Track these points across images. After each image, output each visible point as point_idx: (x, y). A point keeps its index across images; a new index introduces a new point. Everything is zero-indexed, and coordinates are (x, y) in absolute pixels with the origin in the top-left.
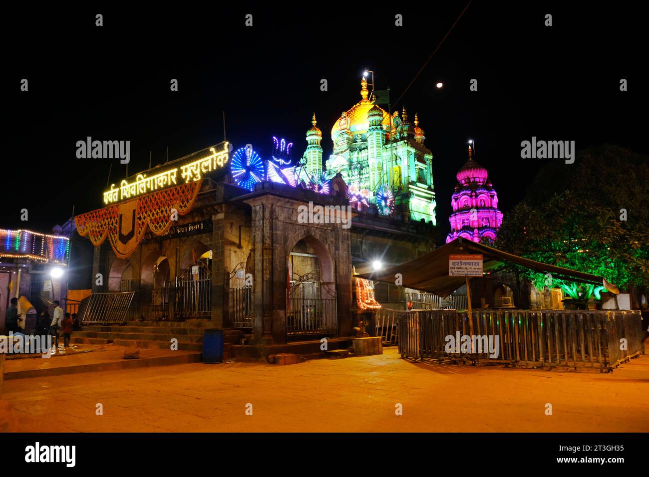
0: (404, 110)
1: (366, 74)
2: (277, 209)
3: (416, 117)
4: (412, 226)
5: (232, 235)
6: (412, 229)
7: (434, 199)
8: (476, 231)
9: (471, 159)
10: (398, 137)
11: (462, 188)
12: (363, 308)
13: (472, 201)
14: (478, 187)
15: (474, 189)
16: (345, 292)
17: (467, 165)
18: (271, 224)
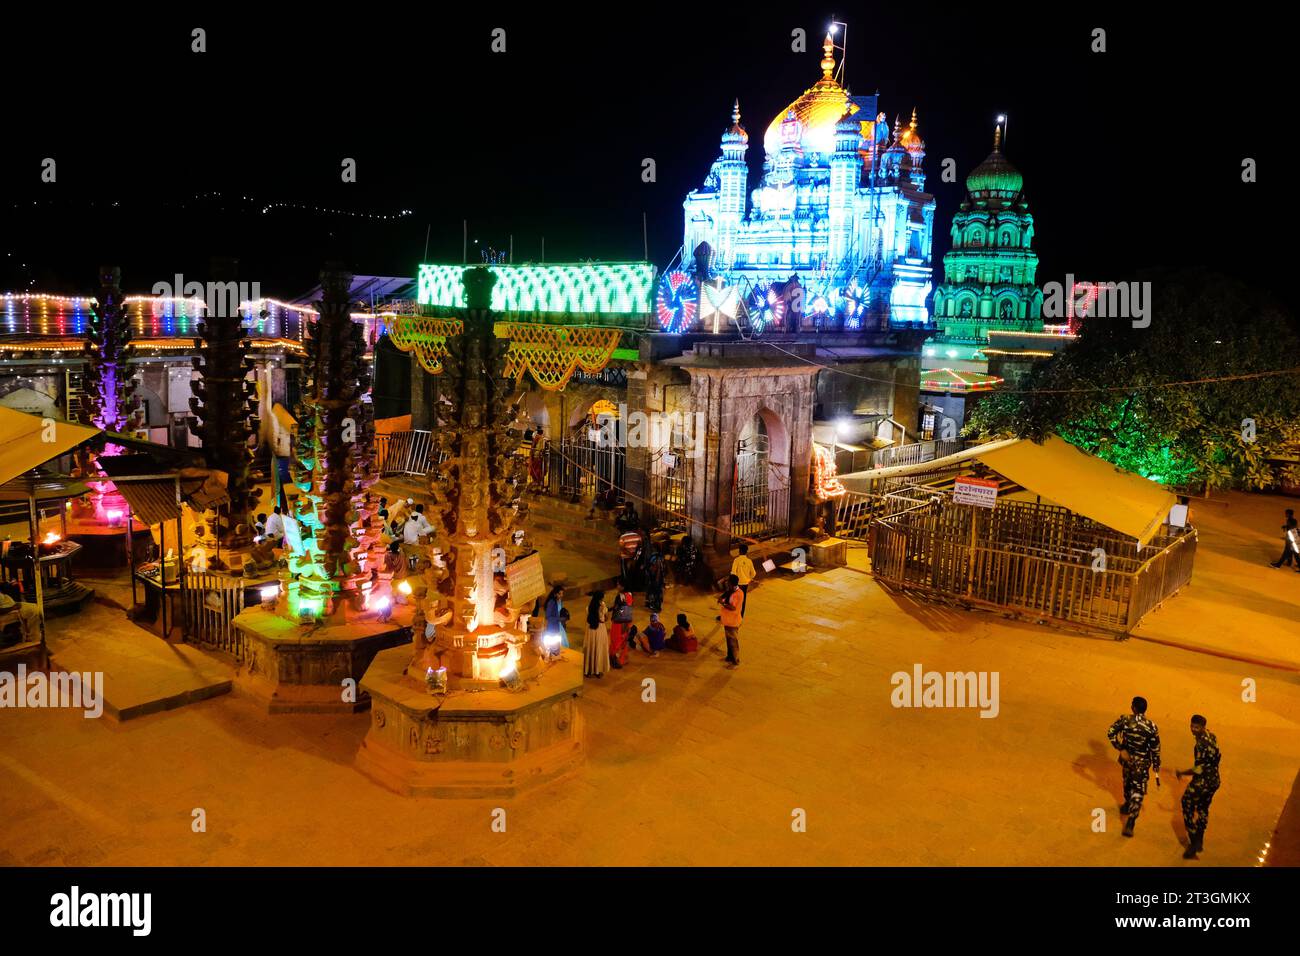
0: (897, 123)
1: (833, 29)
2: (727, 384)
3: (914, 115)
4: (892, 335)
5: (655, 400)
6: (891, 339)
7: (929, 280)
8: (988, 289)
9: (996, 151)
10: (884, 175)
11: (972, 208)
12: (823, 497)
13: (987, 236)
14: (1002, 209)
15: (994, 211)
16: (802, 476)
17: (989, 164)
18: (720, 405)
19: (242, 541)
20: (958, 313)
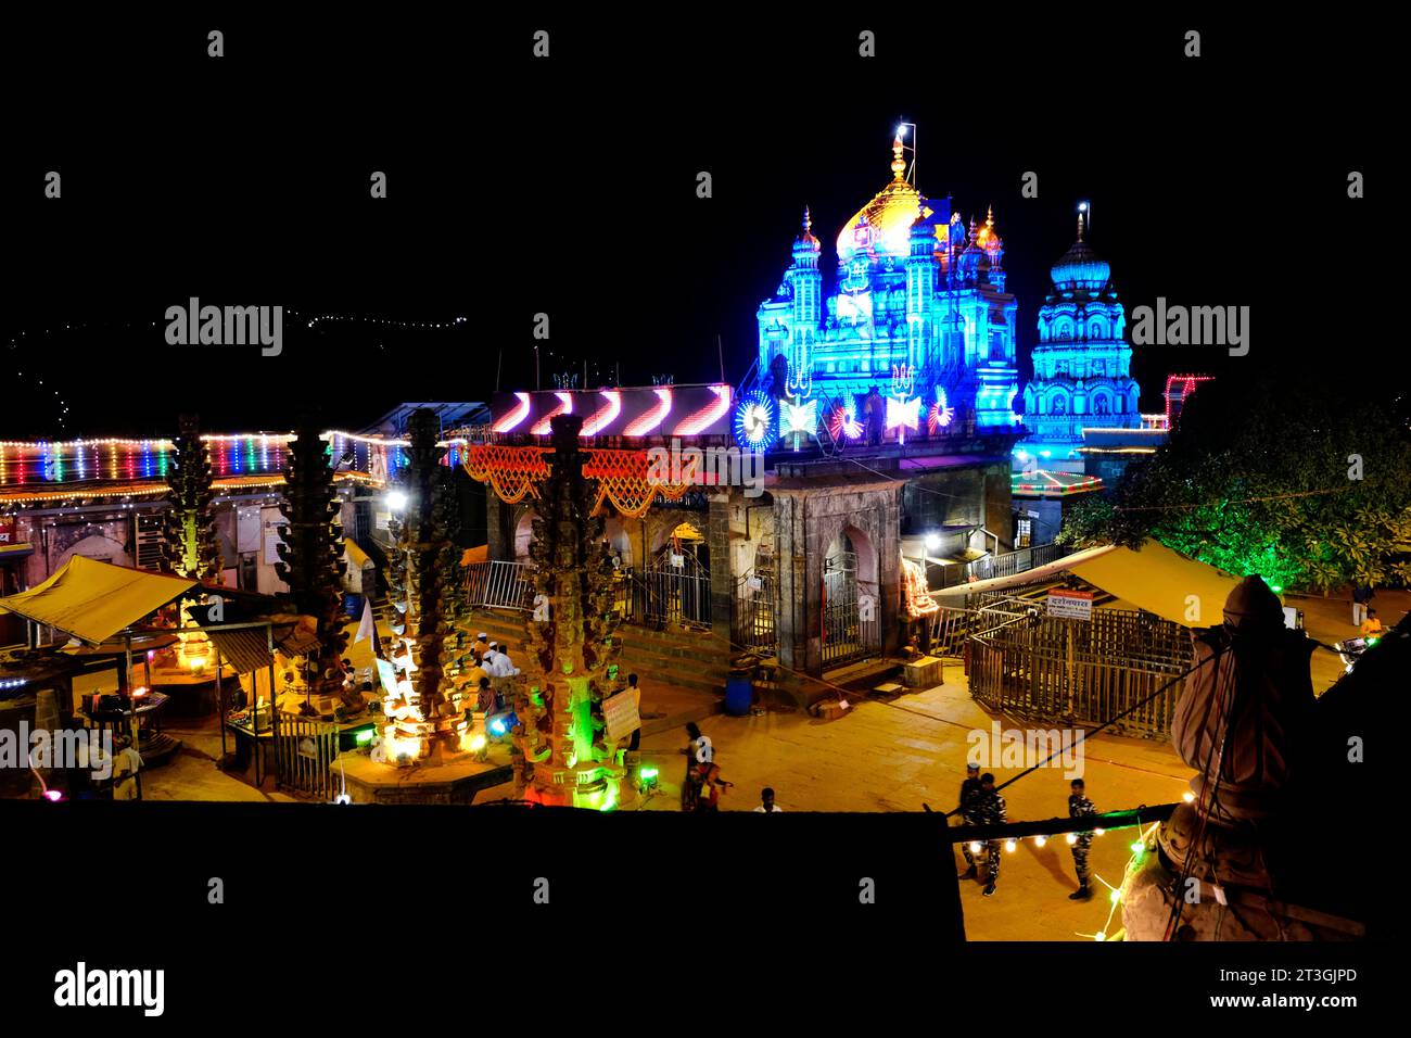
0: (972, 224)
1: (902, 130)
2: (810, 504)
3: (990, 212)
5: (737, 523)
6: (979, 445)
7: (1015, 381)
8: (1080, 384)
9: (1080, 241)
10: (961, 277)
11: (1058, 300)
12: (915, 614)
13: (1076, 329)
14: (1090, 300)
15: (1082, 303)
16: (892, 595)
17: (1074, 254)
18: (804, 526)
19: (331, 686)
20: (1050, 410)
